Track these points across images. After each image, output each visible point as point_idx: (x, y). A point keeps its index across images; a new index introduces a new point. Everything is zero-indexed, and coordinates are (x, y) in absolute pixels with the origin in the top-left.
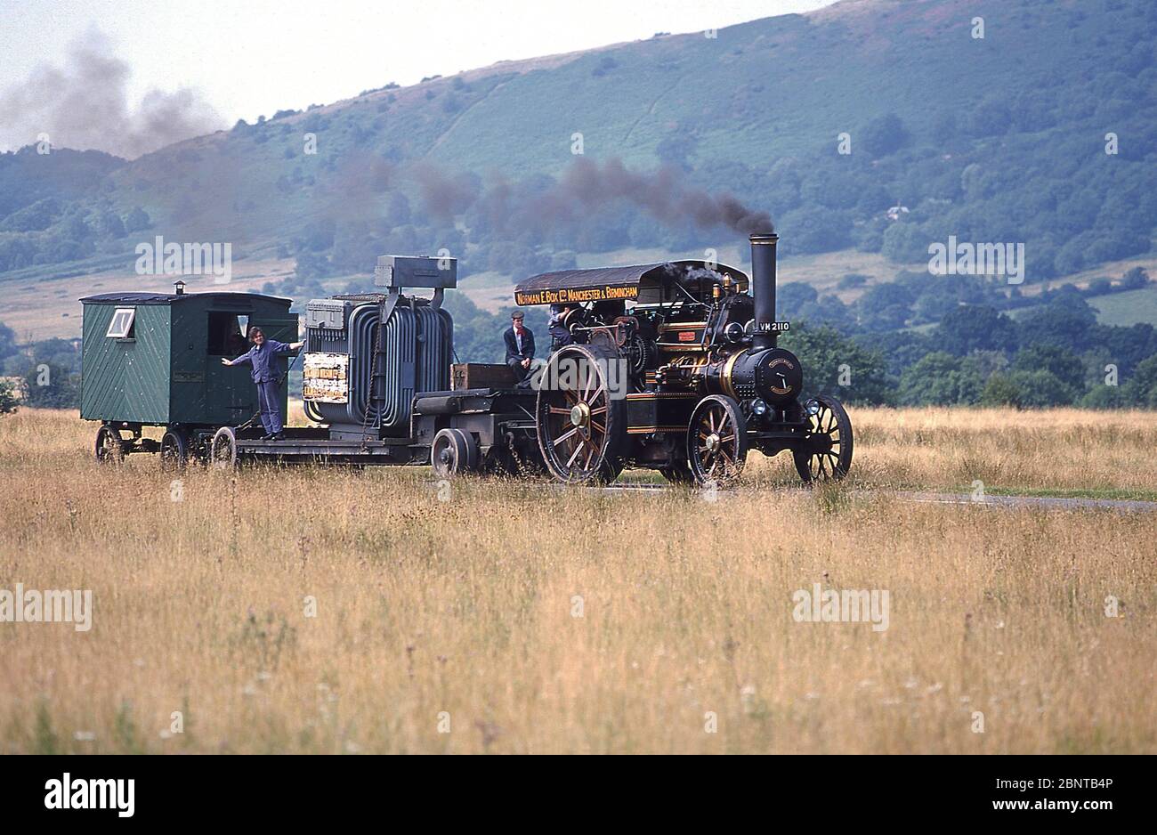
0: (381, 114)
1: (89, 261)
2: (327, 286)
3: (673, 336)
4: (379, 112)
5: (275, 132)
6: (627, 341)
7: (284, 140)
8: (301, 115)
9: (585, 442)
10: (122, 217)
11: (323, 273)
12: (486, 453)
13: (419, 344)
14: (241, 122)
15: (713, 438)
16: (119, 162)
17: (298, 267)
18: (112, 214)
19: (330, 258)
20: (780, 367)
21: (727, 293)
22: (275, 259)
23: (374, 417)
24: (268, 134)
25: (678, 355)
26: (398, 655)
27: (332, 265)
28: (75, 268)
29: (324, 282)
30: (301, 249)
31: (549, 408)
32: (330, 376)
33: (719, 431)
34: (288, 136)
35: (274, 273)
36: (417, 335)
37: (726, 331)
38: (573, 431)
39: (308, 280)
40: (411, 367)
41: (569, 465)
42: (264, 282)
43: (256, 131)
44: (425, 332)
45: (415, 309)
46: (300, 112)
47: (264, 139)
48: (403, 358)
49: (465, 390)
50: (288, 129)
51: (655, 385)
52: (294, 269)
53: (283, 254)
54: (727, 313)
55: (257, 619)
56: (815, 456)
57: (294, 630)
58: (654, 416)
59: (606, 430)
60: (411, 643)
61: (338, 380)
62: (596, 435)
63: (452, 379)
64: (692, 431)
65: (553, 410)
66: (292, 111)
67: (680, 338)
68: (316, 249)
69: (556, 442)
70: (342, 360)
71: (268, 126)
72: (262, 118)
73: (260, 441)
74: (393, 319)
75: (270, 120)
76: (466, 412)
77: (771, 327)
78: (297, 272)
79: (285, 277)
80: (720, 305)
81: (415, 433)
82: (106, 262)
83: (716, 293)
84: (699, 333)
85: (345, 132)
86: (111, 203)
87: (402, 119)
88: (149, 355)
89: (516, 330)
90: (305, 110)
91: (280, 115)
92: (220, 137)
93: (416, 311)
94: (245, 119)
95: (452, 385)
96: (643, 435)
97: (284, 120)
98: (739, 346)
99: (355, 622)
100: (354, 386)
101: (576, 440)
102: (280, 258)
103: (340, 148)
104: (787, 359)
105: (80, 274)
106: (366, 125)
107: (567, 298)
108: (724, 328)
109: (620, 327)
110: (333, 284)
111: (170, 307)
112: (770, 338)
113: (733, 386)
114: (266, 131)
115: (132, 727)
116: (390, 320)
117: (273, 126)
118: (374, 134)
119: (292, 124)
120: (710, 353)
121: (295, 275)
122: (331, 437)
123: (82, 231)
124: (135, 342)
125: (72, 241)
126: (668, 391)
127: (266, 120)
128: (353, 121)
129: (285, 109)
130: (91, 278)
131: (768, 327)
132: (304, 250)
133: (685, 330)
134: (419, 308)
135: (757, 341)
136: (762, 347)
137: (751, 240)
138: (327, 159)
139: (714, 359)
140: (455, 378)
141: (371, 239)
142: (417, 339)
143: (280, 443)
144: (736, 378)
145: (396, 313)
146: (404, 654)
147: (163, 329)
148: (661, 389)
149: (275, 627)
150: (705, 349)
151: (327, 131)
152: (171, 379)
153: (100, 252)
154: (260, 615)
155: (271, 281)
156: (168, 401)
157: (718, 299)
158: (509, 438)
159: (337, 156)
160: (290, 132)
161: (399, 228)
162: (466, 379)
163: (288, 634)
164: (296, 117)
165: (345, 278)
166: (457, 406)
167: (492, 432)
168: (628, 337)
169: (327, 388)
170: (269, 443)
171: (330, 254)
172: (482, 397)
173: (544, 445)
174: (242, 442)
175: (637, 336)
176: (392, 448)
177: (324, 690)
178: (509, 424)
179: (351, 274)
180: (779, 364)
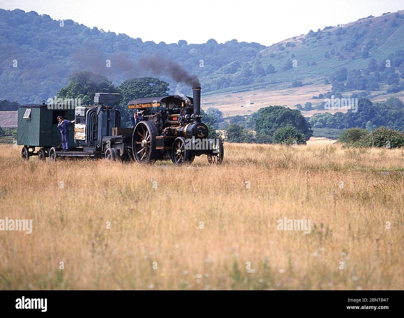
0: (366, 28)
1: (251, 85)
2: (344, 95)
3: (171, 119)
4: (366, 27)
5: (324, 35)
6: (157, 120)
7: (328, 38)
8: (335, 28)
9: (146, 152)
10: (264, 68)
11: (343, 90)
12: (121, 156)
13: (108, 121)
14: (311, 31)
15: (179, 151)
16: (264, 47)
17: (333, 87)
18: (261, 67)
19: (345, 84)
20: (201, 128)
21: (186, 105)
22: (323, 84)
23: (94, 144)
24: (321, 36)
25: (173, 124)
26: (372, 242)
27: (346, 87)
28: (246, 88)
29: (343, 94)
30: (334, 81)
31: (136, 143)
32: (81, 131)
33: (181, 148)
34: (329, 36)
35: (323, 90)
36: (108, 118)
37: (185, 117)
38: (143, 149)
39: (337, 93)
40: (105, 129)
41: (141, 159)
42: (320, 94)
43: (317, 35)
44: (110, 117)
45: (108, 110)
46: (334, 27)
47: (320, 38)
48: (103, 126)
49: (116, 136)
50: (329, 34)
51: (164, 134)
52: (331, 88)
53: (327, 83)
54: (186, 111)
55: (317, 227)
56: (213, 156)
57: (331, 231)
58: (163, 144)
59: (150, 147)
60: (377, 237)
61: (83, 132)
62: (148, 149)
63: (113, 132)
64: (174, 148)
65: (137, 143)
66: (331, 27)
67: (173, 119)
68: (340, 81)
69: (138, 153)
70: (84, 126)
71: (322, 33)
72: (319, 29)
73: (61, 152)
74: (100, 113)
75: (322, 30)
76: (117, 143)
77: (198, 116)
78: (332, 90)
79: (328, 91)
80: (184, 109)
81: (103, 149)
82: (258, 86)
83: (183, 105)
84: (178, 117)
85: (352, 35)
86: (260, 63)
87: (375, 30)
88: (34, 124)
89: (135, 117)
90: (336, 26)
91: (327, 28)
92: (302, 37)
93: (108, 111)
94: (312, 30)
95: (113, 134)
96: (160, 149)
97: (328, 30)
98: (190, 122)
99: (355, 229)
100: (87, 134)
101: (144, 151)
102: (326, 84)
103: (350, 41)
104: (203, 126)
105: (248, 90)
106: (360, 32)
107: (141, 106)
108: (185, 116)
109: (155, 116)
110: (346, 94)
111: (40, 109)
112: (198, 119)
113: (187, 134)
114: (320, 34)
115: (269, 268)
116: (99, 113)
117: (324, 32)
118: (363, 35)
119: (331, 32)
120: (181, 124)
121: (331, 91)
122: (84, 151)
123: (249, 74)
124: (31, 120)
125: (245, 78)
126: (167, 136)
127: (321, 30)
128: (355, 30)
129: (328, 26)
130: (253, 92)
131: (197, 116)
132: (335, 81)
133: (175, 117)
134: (109, 110)
135: (194, 120)
136: (196, 122)
137: (193, 89)
138: (345, 46)
139: (182, 126)
140: (114, 132)
141: (362, 77)
142: (108, 120)
143: (67, 152)
144: (187, 132)
145: (101, 111)
146: (375, 242)
147: (38, 116)
148: (166, 135)
149: (324, 230)
150: (179, 123)
151: (345, 35)
152: (40, 132)
153: (256, 82)
154: (318, 225)
155: (322, 93)
156: (39, 139)
157: (183, 107)
158: (128, 151)
159: (348, 44)
160: (330, 35)
161: (373, 72)
162: (117, 132)
163: (329, 232)
164: (333, 29)
165: (351, 92)
166: (113, 141)
167: (123, 149)
168: (158, 119)
169: (80, 135)
170: (64, 153)
171: (345, 83)
172: (120, 138)
173: (135, 154)
174: (57, 152)
175: (160, 119)
176: (96, 154)
177: (343, 255)
178: (128, 147)
179: (354, 90)
180: (200, 127)
